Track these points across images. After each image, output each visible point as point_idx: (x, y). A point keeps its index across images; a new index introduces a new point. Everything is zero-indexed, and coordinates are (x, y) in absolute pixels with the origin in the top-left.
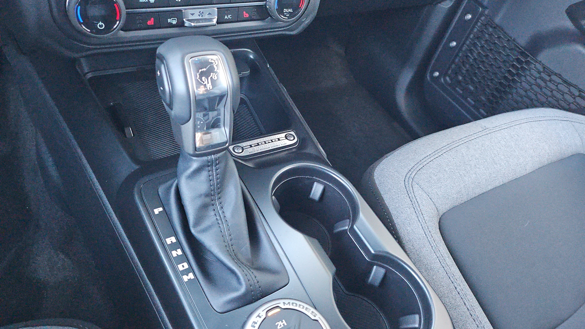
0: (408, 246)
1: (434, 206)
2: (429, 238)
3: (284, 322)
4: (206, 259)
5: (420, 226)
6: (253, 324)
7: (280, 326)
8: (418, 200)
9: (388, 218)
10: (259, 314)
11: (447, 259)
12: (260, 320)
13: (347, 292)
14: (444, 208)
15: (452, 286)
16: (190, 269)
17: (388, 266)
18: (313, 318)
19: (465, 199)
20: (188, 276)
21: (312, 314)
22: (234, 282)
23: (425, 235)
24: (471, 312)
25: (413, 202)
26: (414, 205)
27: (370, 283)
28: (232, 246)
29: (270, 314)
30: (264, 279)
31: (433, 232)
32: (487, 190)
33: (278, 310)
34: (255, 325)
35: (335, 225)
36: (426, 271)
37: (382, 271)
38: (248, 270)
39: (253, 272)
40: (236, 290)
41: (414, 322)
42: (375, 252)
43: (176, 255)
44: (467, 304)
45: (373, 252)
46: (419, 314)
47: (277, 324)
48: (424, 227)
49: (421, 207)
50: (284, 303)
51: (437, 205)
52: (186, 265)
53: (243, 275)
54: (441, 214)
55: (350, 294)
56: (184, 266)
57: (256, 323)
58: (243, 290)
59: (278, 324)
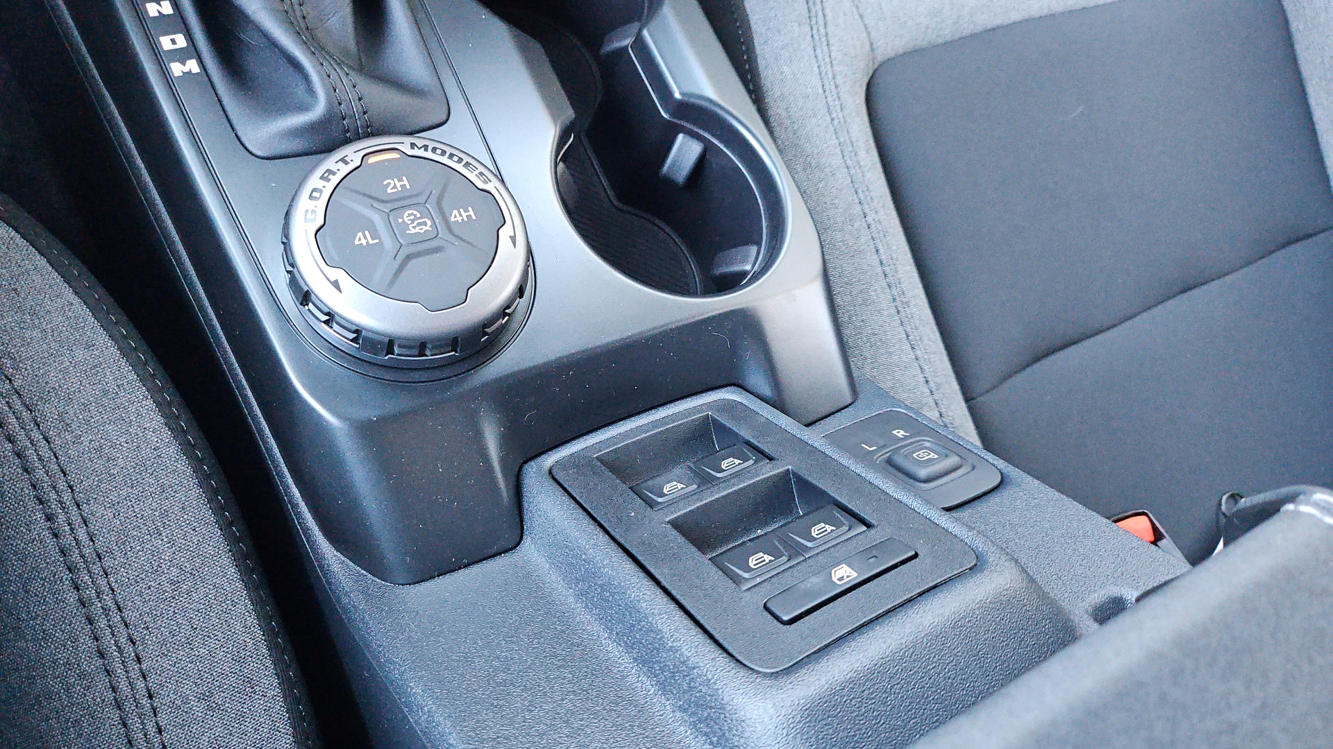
0: (776, 109)
1: (864, 35)
2: (829, 99)
3: (405, 182)
4: (241, 41)
5: (816, 69)
6: (326, 175)
7: (395, 187)
8: (827, 11)
9: (742, 43)
10: (347, 156)
11: (862, 154)
12: (345, 169)
13: (616, 203)
14: (889, 46)
15: (857, 210)
16: (192, 50)
17: (710, 137)
18: (481, 185)
19: (947, 33)
20: (184, 65)
21: (479, 178)
22: (300, 91)
23: (821, 91)
24: (887, 269)
25: (813, 13)
26: (814, 22)
27: (665, 175)
28: (300, 5)
29: (372, 160)
30: (380, 99)
31: (844, 89)
32: (1006, 22)
33: (394, 155)
34: (331, 177)
35: (607, 37)
36: (805, 170)
37: (695, 149)
38: (335, 66)
39: (348, 74)
40: (302, 108)
41: (744, 261)
42: (682, 94)
43: (157, 14)
44: (882, 251)
45: (677, 96)
46: (759, 244)
47: (385, 183)
48: (823, 73)
49: (831, 29)
50: (413, 145)
51: (873, 34)
52: (181, 42)
53: (319, 74)
54: (879, 59)
55: (625, 208)
56: (176, 40)
57: (334, 174)
58: (319, 110)
59: (390, 183)
